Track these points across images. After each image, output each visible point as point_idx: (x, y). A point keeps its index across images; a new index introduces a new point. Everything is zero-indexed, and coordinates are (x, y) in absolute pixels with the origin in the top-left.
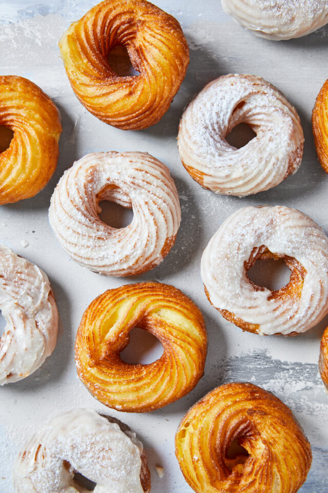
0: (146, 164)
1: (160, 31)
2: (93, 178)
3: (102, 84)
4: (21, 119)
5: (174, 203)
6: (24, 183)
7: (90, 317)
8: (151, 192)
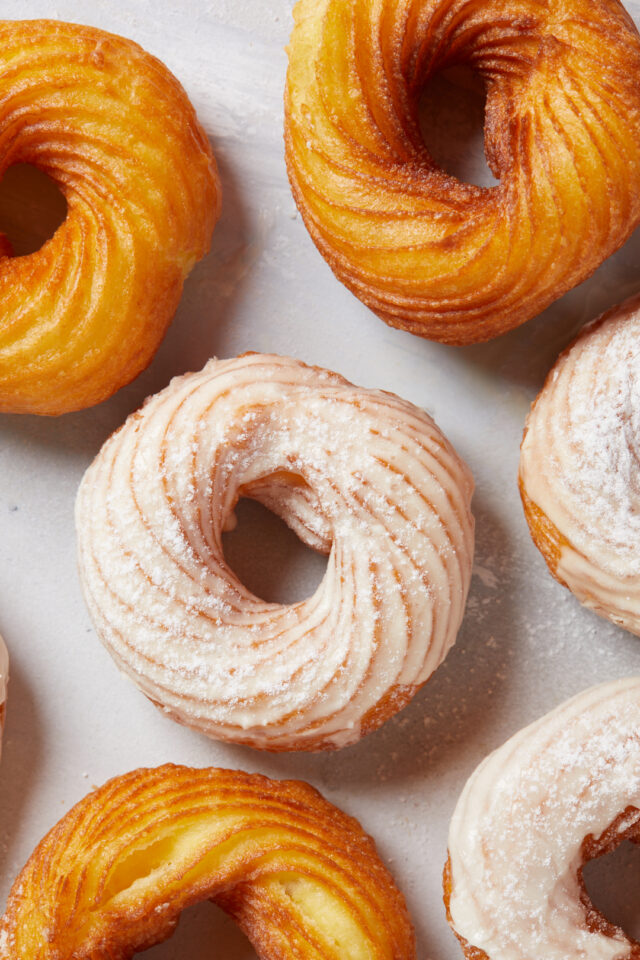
0: (413, 455)
1: (598, 100)
2: (249, 440)
3: (377, 179)
4: (107, 186)
5: (451, 592)
6: (51, 375)
7: (93, 826)
8: (398, 542)
